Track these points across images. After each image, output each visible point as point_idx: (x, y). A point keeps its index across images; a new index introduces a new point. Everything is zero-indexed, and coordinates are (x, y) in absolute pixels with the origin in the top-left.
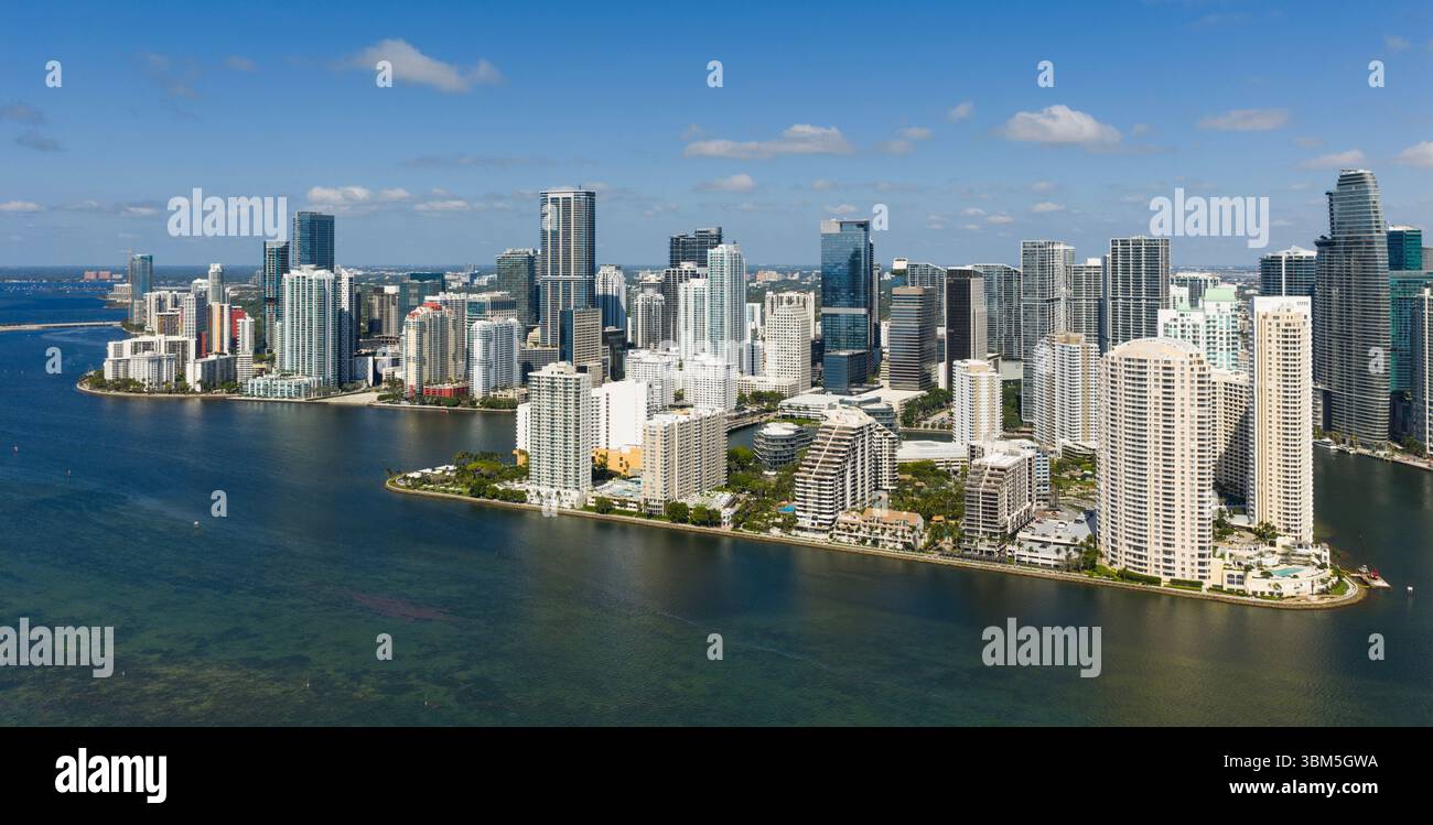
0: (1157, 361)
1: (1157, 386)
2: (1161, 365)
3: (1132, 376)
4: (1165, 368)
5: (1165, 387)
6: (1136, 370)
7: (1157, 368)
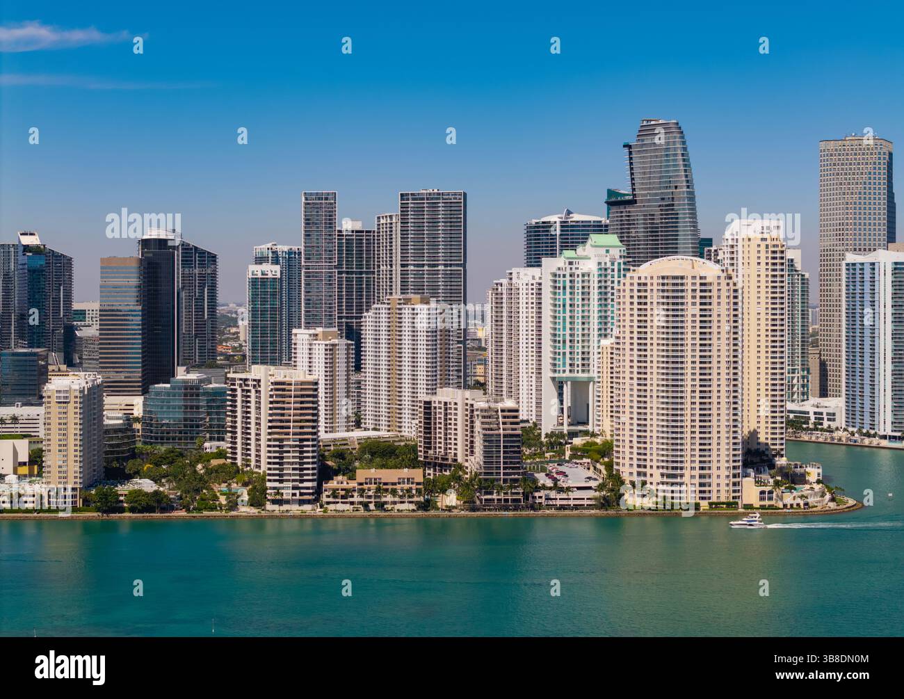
0: (694, 277)
1: (694, 304)
2: (698, 281)
3: (666, 294)
4: (701, 284)
5: (701, 304)
6: (671, 288)
7: (694, 284)
